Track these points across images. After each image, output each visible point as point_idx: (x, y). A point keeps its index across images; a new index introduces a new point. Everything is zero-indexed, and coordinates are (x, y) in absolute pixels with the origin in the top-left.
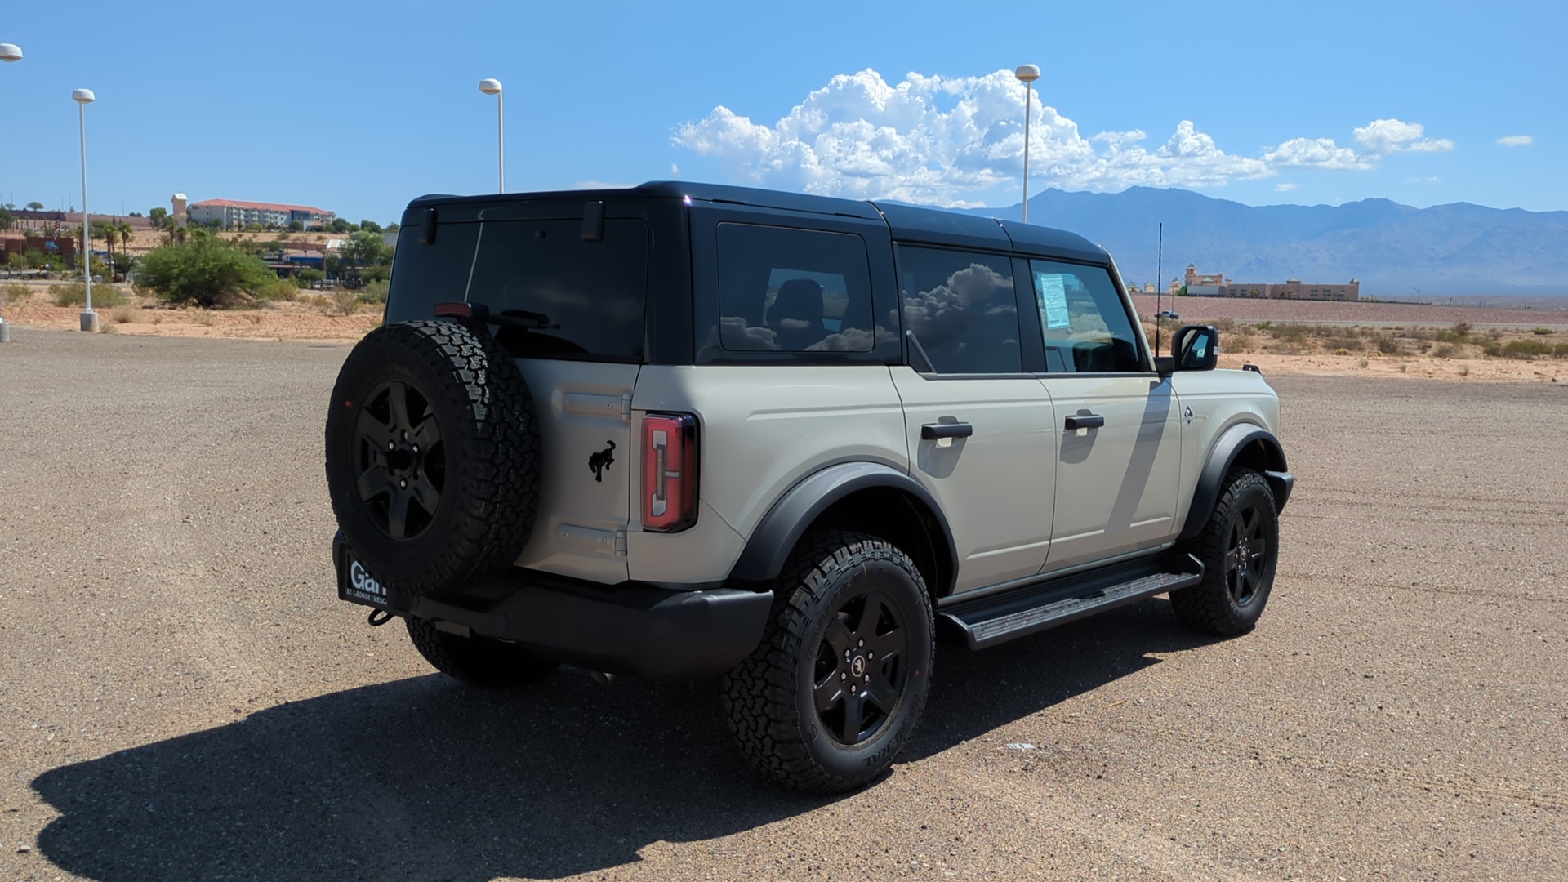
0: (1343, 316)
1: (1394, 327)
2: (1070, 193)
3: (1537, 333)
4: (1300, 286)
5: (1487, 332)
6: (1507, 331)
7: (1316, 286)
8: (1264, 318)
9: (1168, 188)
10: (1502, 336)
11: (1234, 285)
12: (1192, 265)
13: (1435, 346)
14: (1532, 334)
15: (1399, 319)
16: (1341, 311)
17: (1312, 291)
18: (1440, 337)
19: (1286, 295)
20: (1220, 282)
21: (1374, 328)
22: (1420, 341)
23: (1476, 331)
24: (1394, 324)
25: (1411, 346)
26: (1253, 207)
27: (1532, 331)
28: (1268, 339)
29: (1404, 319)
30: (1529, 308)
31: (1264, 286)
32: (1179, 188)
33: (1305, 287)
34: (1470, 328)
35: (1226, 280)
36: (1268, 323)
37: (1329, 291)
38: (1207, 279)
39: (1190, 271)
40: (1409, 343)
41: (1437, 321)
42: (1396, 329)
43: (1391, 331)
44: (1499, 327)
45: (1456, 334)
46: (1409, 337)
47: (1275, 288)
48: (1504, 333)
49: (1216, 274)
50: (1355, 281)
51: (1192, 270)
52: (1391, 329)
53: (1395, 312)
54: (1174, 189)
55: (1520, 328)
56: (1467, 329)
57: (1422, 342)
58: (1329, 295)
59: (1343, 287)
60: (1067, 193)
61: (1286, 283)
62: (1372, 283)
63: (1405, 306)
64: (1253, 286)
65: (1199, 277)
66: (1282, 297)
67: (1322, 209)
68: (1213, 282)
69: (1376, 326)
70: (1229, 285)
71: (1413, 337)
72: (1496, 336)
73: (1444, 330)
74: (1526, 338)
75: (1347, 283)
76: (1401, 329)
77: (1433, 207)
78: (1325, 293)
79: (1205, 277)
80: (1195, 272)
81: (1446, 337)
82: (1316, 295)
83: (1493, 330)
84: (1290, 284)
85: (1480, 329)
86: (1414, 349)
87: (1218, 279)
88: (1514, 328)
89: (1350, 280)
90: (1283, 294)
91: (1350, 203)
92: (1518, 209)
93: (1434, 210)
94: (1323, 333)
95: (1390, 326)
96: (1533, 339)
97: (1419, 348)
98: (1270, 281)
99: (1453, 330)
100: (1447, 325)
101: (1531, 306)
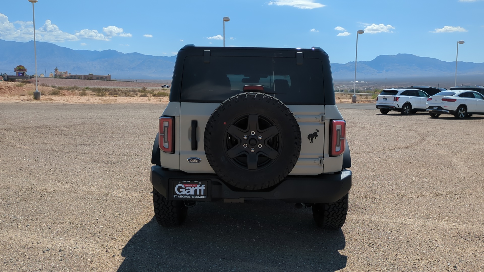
0: (110, 85)
1: (126, 88)
2: (7, 41)
3: (163, 90)
4: (93, 76)
5: (151, 90)
6: (156, 89)
7: (98, 76)
8: (86, 86)
9: (44, 42)
10: (155, 91)
11: (71, 75)
12: (57, 68)
13: (140, 94)
14: (162, 90)
15: (126, 86)
16: (109, 84)
17: (97, 77)
18: (139, 91)
19: (90, 78)
20: (67, 74)
21: (120, 89)
22: (135, 93)
23: (148, 89)
24: (125, 88)
25: (133, 94)
26: (74, 50)
27: (162, 89)
28: (91, 92)
29: (128, 86)
30: (157, 83)
31: (82, 75)
32: (48, 42)
33: (94, 76)
34: (147, 88)
35: (69, 73)
36: (88, 87)
37: (102, 77)
38: (63, 73)
39: (56, 70)
40: (132, 93)
41: (137, 86)
42: (126, 89)
43: (125, 90)
44: (154, 88)
45: (143, 90)
46: (131, 91)
47: (85, 76)
48: (155, 90)
49: (65, 71)
50: (109, 74)
51: (57, 70)
52: (125, 89)
53: (125, 84)
54: (47, 42)
55: (159, 89)
56: (145, 89)
57: (135, 92)
58: (102, 79)
59: (106, 76)
60: (6, 41)
61: (88, 75)
62: (114, 75)
63: (128, 82)
64: (78, 75)
65: (60, 72)
66: (89, 79)
67: (96, 52)
68: (65, 74)
69: (120, 88)
70: (70, 75)
71: (133, 91)
72: (153, 91)
73: (140, 89)
74: (161, 91)
75: (107, 75)
76: (127, 89)
77: (128, 53)
78: (101, 78)
79: (62, 72)
80: (58, 70)
81: (141, 91)
82: (98, 79)
83: (152, 89)
84: (90, 75)
85: (149, 89)
86: (134, 95)
87: (66, 73)
88: (158, 89)
89: (108, 74)
90: (89, 78)
91: (104, 51)
92: (150, 55)
93: (128, 54)
94: (107, 90)
95: (124, 88)
96: (163, 92)
97: (135, 94)
98: (83, 74)
99: (142, 89)
100: (140, 88)
101: (157, 82)
